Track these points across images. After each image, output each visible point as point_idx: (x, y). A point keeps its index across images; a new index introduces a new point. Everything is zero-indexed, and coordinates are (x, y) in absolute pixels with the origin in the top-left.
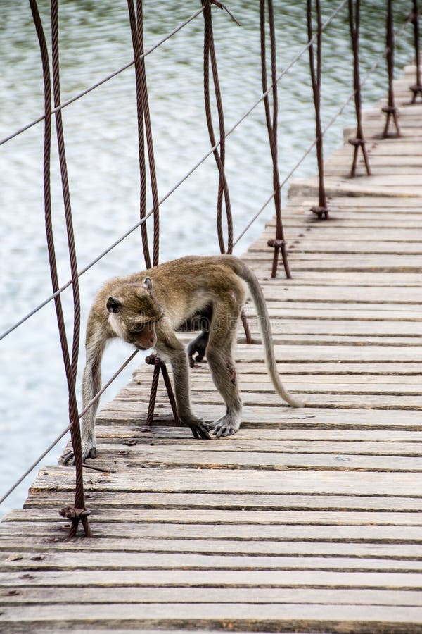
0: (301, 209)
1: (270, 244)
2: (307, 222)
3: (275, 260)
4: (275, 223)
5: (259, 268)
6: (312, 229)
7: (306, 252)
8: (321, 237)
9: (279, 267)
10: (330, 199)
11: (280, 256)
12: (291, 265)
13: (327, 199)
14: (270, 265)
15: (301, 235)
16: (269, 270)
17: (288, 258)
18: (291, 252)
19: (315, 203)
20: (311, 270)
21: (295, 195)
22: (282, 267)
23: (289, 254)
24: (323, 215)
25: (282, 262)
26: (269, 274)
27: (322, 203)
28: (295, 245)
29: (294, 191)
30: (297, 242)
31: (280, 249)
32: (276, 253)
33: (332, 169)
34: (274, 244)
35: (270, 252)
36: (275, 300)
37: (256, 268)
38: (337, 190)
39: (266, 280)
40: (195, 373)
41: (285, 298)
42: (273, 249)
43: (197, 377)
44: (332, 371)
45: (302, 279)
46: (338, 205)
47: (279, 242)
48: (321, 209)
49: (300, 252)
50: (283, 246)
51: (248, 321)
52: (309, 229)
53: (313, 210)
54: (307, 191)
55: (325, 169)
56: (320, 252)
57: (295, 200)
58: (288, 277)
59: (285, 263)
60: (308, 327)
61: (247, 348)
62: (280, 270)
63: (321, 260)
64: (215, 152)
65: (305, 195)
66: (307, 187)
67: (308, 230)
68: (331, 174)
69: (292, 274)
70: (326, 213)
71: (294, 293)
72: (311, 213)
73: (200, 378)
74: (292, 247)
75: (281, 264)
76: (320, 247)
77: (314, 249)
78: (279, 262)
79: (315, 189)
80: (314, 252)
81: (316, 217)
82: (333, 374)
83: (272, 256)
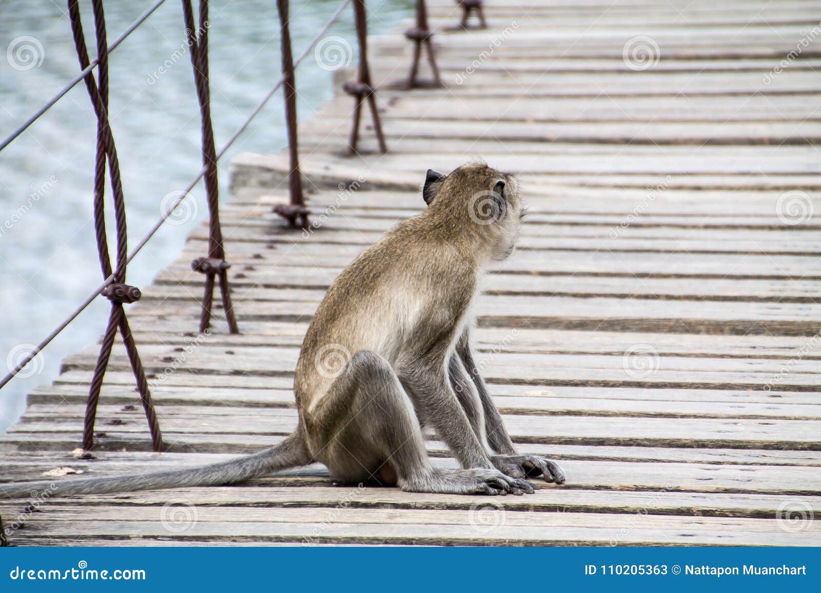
0: (257, 209)
1: (198, 266)
2: (268, 233)
3: (208, 299)
4: (206, 233)
5: (177, 314)
6: (278, 246)
7: (267, 286)
8: (296, 260)
9: (215, 312)
10: (311, 192)
11: (217, 293)
12: (239, 309)
13: (305, 193)
14: (198, 309)
15: (258, 257)
16: (196, 317)
17: (233, 296)
18: (239, 286)
19: (284, 198)
20: (278, 318)
21: (244, 184)
22: (222, 313)
23: (235, 289)
24: (299, 221)
25: (221, 303)
26: (195, 325)
27: (297, 198)
28: (247, 273)
29: (241, 178)
30: (250, 268)
31: (217, 278)
32: (210, 285)
33: (314, 140)
34: (205, 266)
35: (197, 284)
36: (210, 372)
37: (169, 315)
38: (324, 177)
39: (190, 335)
40: (51, 504)
41: (229, 368)
42: (203, 278)
43: (53, 511)
44: (320, 500)
45: (261, 335)
46: (326, 203)
47: (216, 263)
48: (294, 208)
49: (256, 286)
50: (223, 271)
51: (157, 409)
52: (271, 245)
53: (278, 210)
54: (267, 176)
55: (301, 140)
56: (294, 287)
57: (244, 193)
58: (234, 330)
59: (227, 304)
60: (273, 420)
61: (153, 459)
62: (218, 317)
63: (294, 301)
64: (89, 78)
65: (263, 184)
66: (268, 170)
67: (271, 247)
68: (314, 149)
69: (240, 325)
70: (304, 216)
71: (245, 359)
72: (275, 216)
73: (61, 515)
74: (240, 276)
75: (219, 307)
76: (294, 278)
77: (282, 281)
78: (214, 303)
79: (283, 173)
80: (283, 287)
81: (286, 223)
82: (321, 505)
83: (201, 292)
